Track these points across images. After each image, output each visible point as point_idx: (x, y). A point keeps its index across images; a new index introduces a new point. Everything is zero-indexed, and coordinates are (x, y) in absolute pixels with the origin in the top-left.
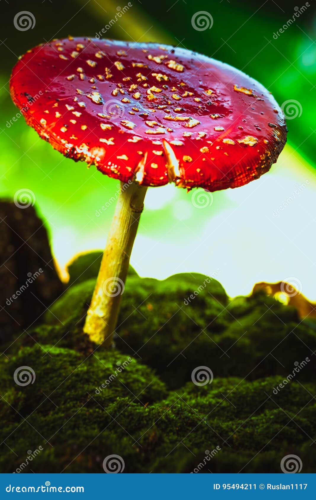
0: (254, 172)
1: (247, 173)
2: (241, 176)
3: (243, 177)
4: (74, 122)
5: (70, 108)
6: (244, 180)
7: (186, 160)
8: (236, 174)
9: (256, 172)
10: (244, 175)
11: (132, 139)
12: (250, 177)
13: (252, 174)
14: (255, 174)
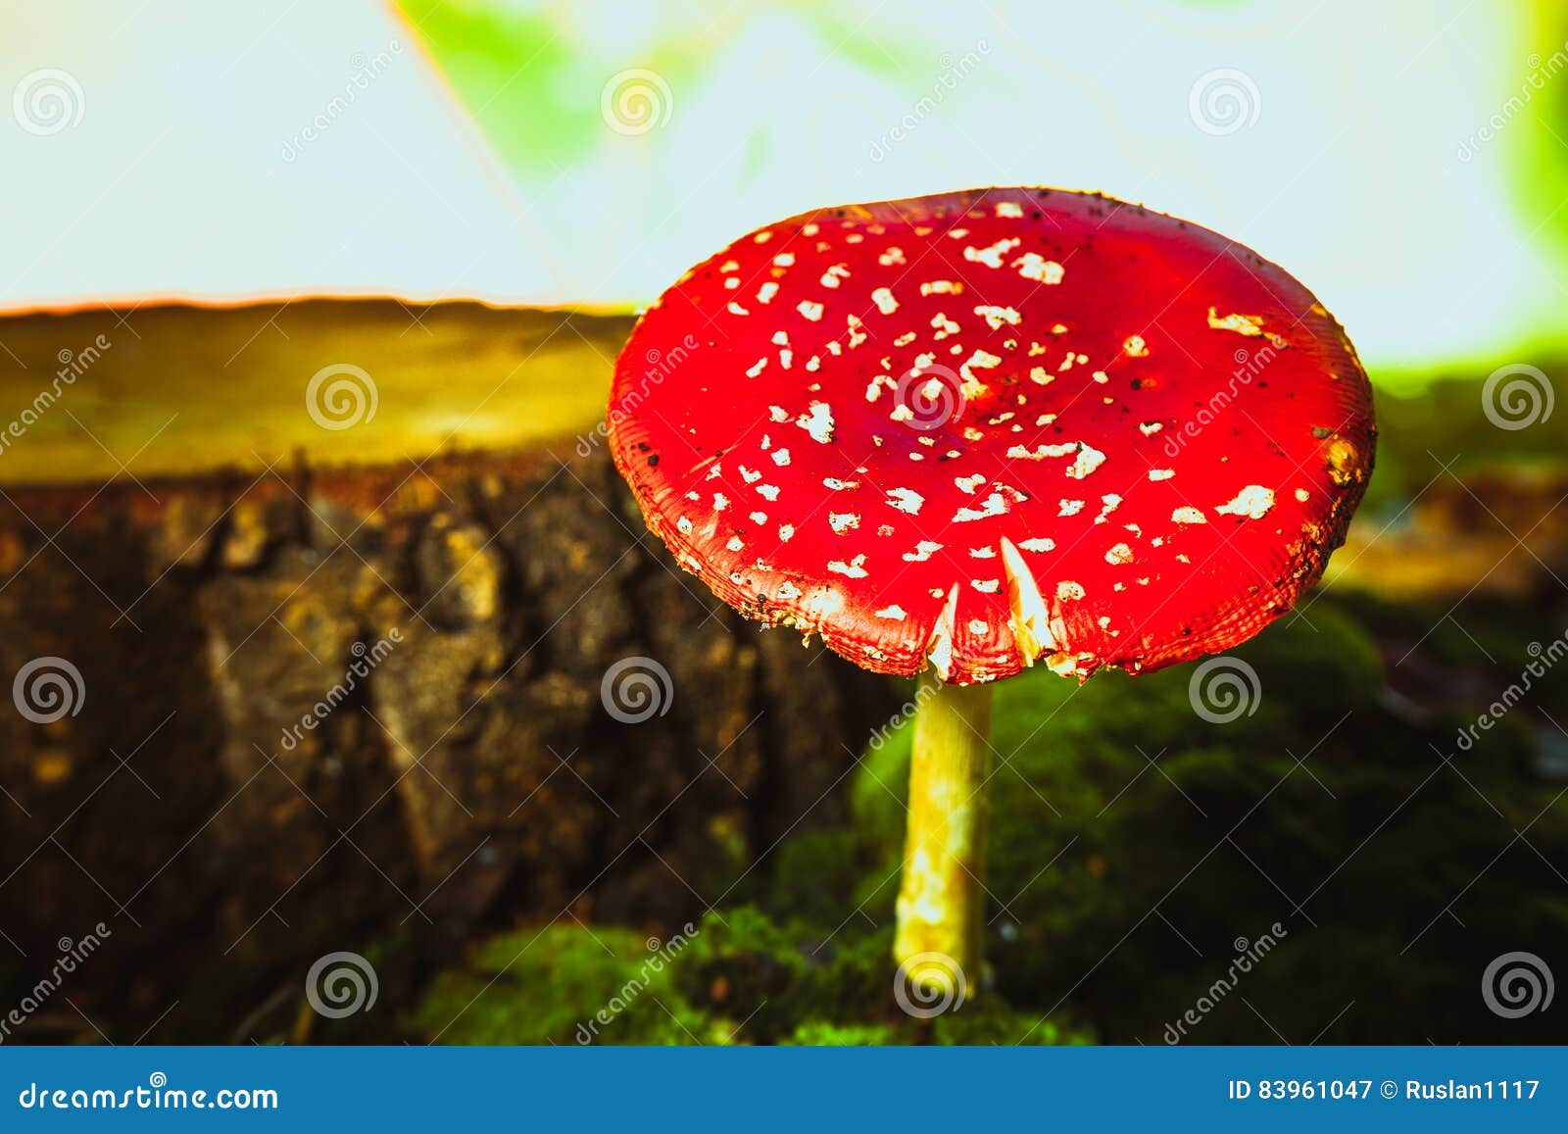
0: (1271, 598)
1: (1251, 605)
2: (1235, 616)
3: (1241, 618)
4: (759, 518)
5: (750, 477)
6: (1245, 624)
7: (1066, 595)
8: (1216, 613)
9: (1277, 597)
10: (1242, 611)
11: (916, 552)
12: (1260, 613)
13: (1265, 603)
14: (1275, 601)
